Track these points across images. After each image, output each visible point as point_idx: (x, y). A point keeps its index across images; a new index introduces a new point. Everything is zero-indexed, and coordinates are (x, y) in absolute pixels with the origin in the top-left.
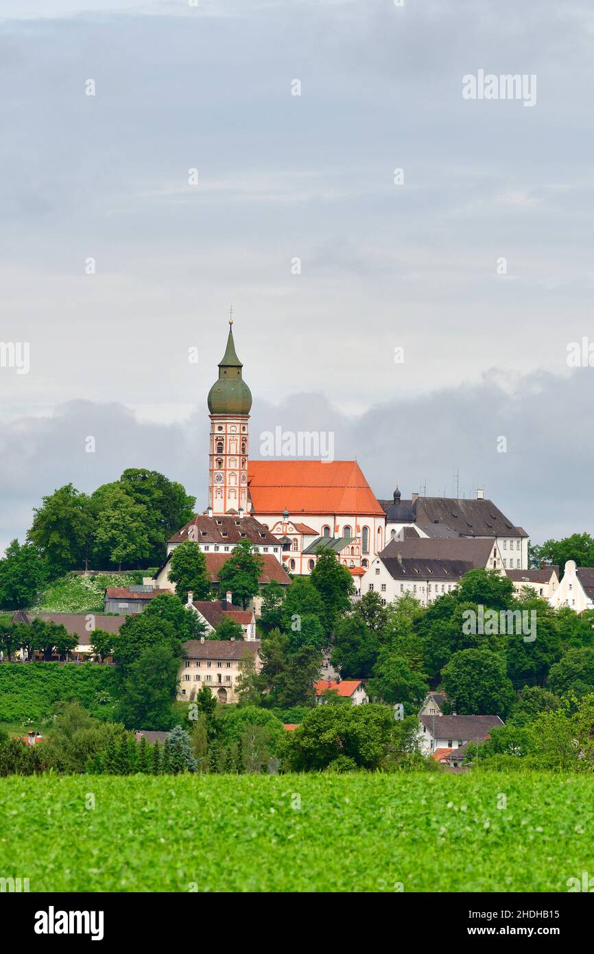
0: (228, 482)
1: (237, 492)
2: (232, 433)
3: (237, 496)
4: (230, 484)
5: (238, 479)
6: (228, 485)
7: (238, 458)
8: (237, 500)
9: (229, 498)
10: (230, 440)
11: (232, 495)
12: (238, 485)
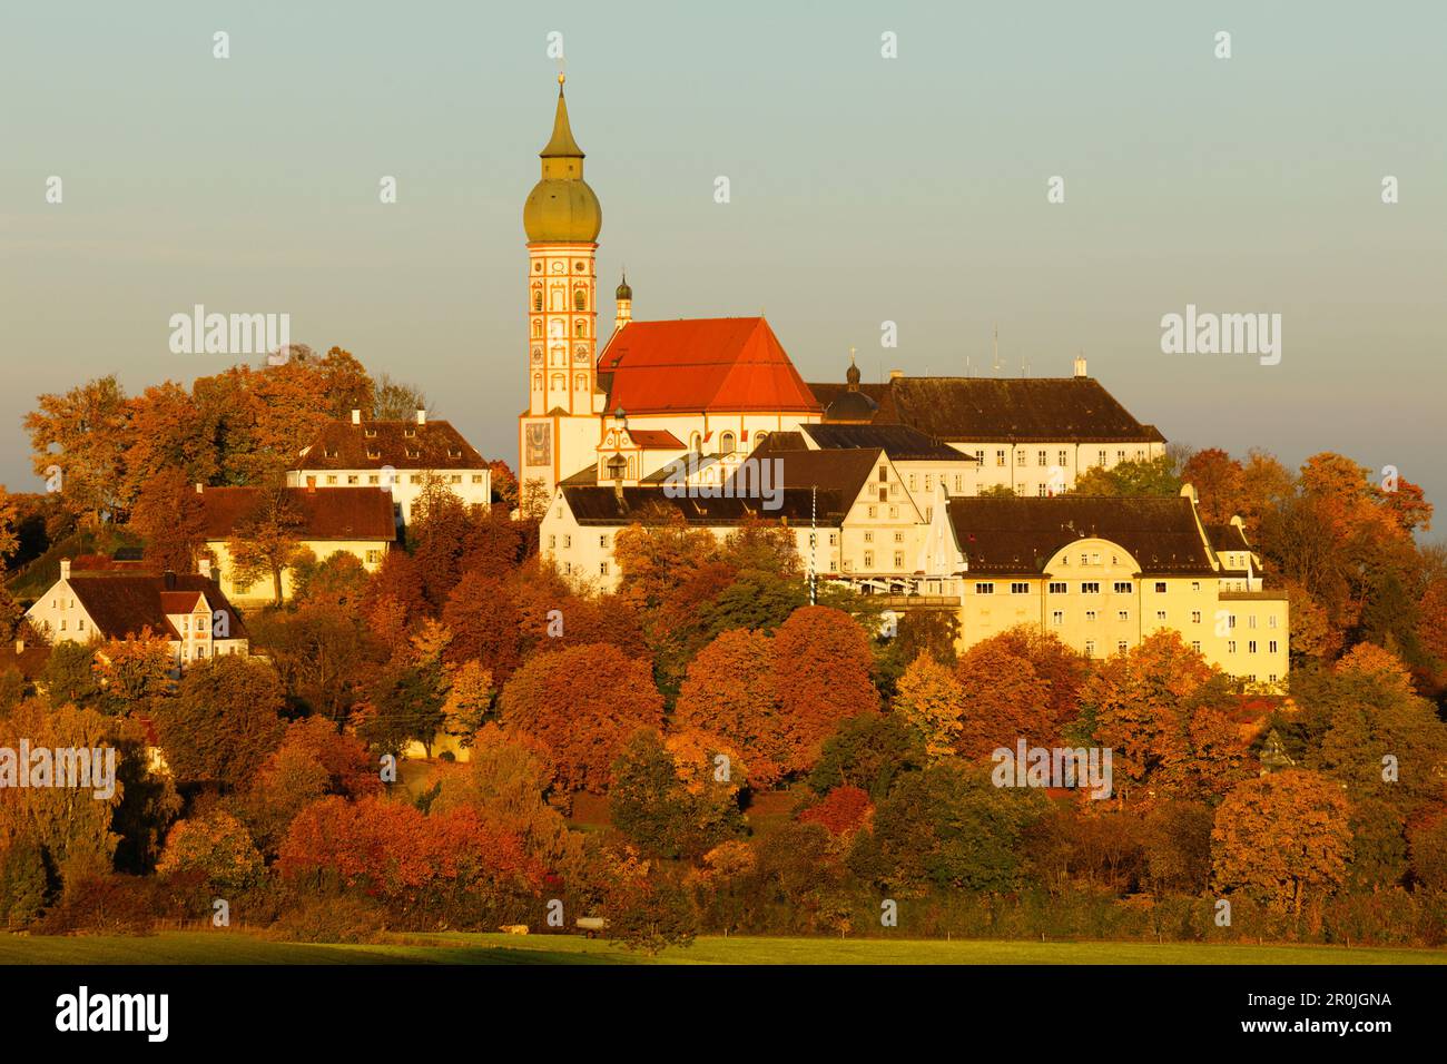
0: (549, 362)
1: (567, 378)
2: (556, 273)
3: (567, 386)
4: (552, 364)
5: (567, 354)
6: (549, 366)
7: (566, 317)
8: (567, 392)
9: (553, 389)
10: (552, 286)
11: (558, 384)
12: (567, 366)
